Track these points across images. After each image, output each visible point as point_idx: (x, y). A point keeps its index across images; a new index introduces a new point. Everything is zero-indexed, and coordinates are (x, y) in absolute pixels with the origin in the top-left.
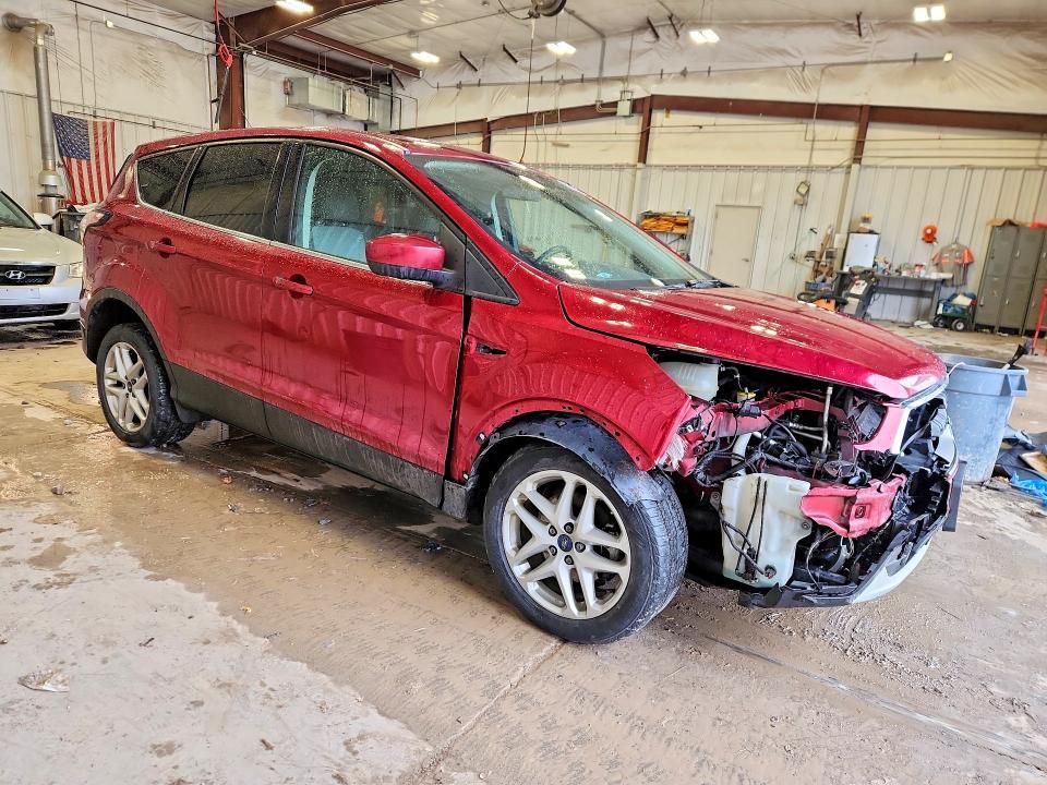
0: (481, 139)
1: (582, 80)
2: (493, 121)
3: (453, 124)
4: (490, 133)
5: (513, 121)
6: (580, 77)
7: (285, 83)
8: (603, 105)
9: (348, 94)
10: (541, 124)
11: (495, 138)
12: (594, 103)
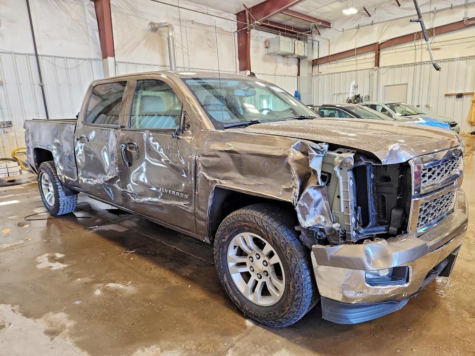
0: (374, 55)
1: (451, 8)
2: (382, 43)
3: (354, 49)
4: (379, 50)
5: (397, 41)
6: (450, 6)
7: (265, 42)
8: (469, 20)
9: (296, 43)
10: (420, 38)
11: (382, 53)
12: (462, 20)
